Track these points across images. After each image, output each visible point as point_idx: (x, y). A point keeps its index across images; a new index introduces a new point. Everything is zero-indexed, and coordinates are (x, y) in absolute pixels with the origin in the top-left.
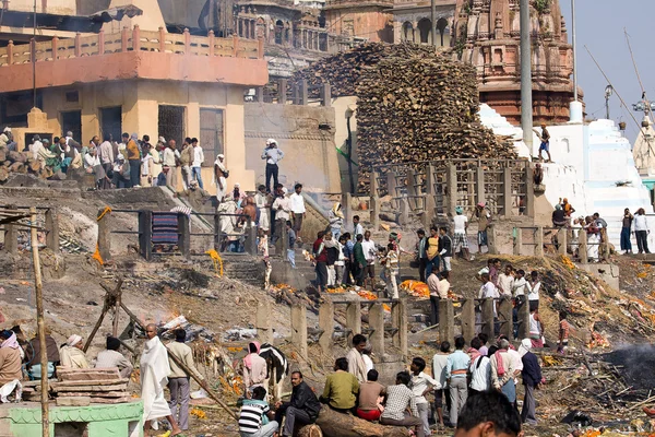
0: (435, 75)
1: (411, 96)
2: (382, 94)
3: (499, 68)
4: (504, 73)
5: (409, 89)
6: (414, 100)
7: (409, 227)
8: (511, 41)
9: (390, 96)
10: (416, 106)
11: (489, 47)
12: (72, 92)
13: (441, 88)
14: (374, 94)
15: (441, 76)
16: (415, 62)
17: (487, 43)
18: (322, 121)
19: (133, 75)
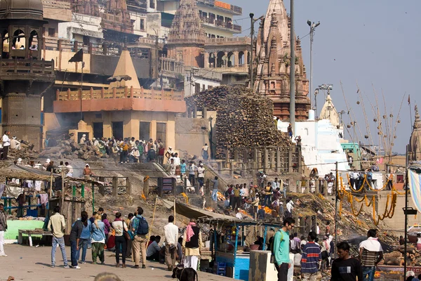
0: (254, 104)
1: (243, 114)
2: (229, 112)
3: (273, 91)
4: (275, 94)
5: (242, 110)
6: (244, 116)
7: (246, 177)
8: (279, 78)
9: (233, 113)
10: (245, 119)
11: (268, 81)
12: (99, 114)
13: (257, 111)
14: (225, 112)
15: (257, 105)
16: (245, 98)
17: (267, 78)
18: (203, 125)
19: (130, 109)
